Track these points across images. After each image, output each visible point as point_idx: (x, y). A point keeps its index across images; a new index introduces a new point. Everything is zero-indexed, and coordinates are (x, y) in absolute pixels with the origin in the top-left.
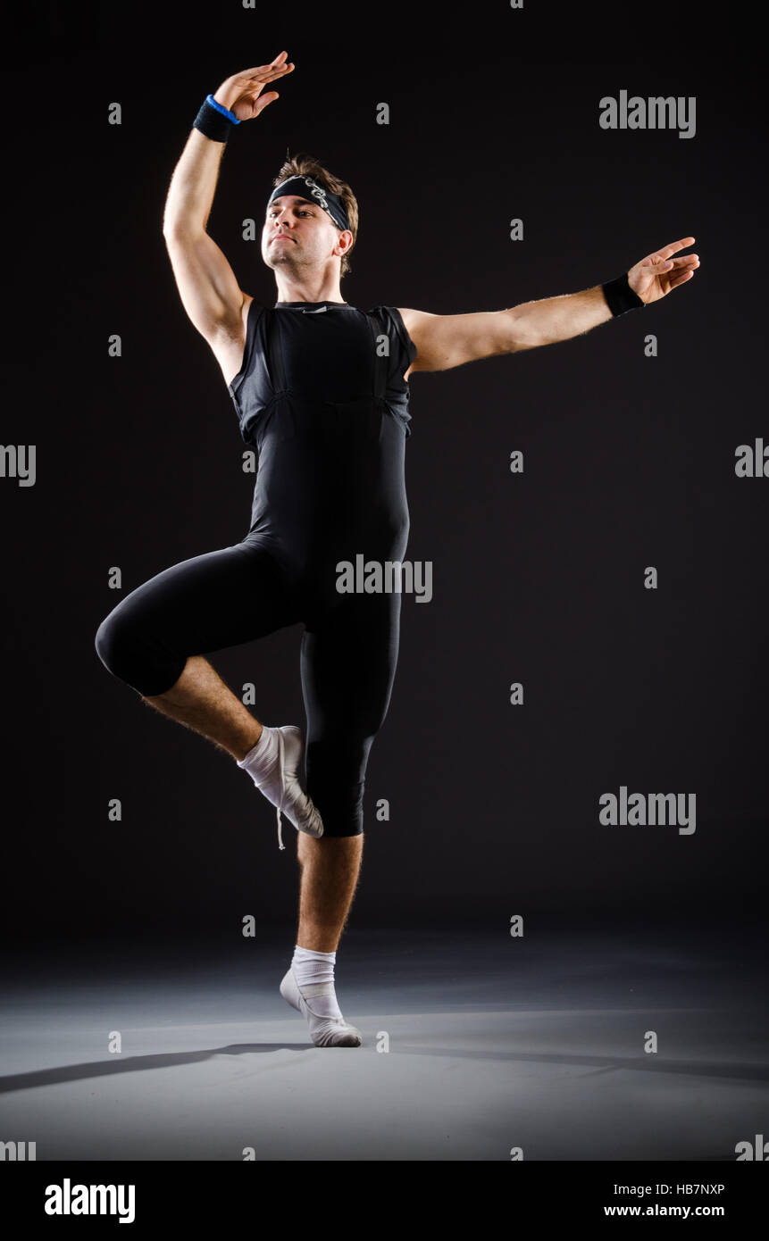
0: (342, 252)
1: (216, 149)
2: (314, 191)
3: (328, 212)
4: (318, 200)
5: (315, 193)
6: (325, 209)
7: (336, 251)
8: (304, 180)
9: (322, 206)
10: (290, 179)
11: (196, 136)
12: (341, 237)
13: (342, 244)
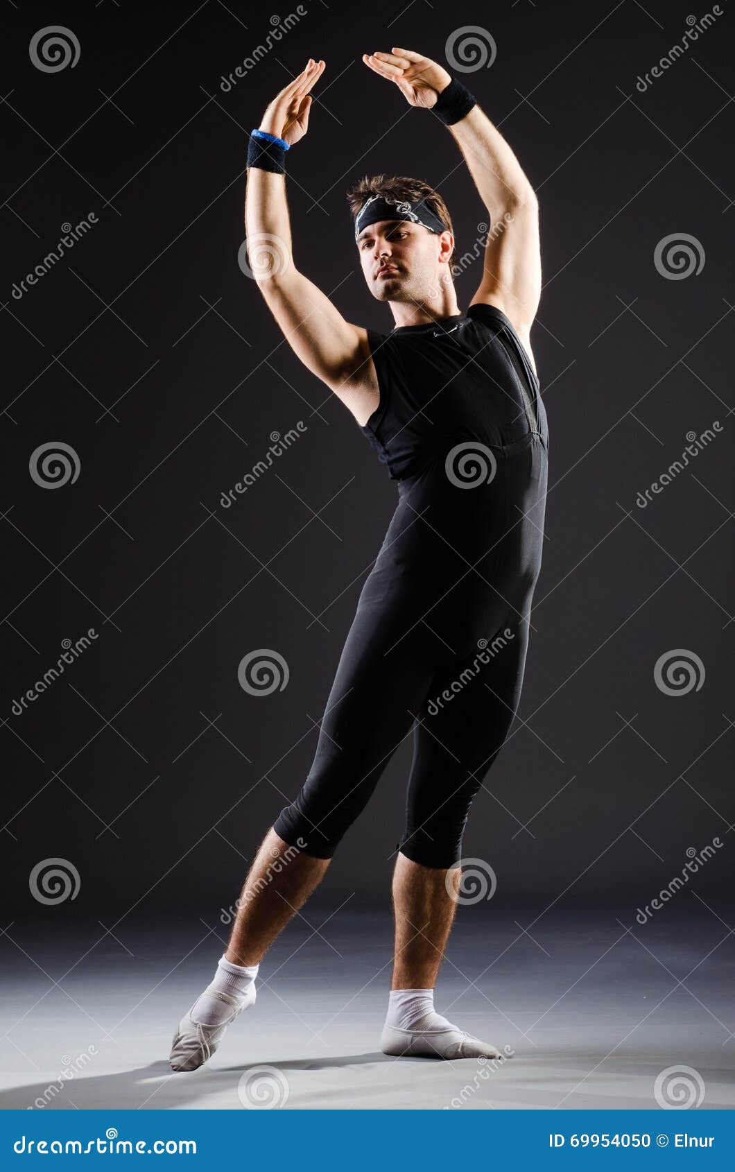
0: (448, 255)
1: (277, 181)
2: (398, 208)
3: (421, 223)
4: (406, 215)
5: (401, 209)
6: (416, 222)
7: (441, 258)
8: (384, 199)
9: (412, 220)
10: (368, 203)
11: (253, 174)
12: (441, 241)
13: (445, 248)
